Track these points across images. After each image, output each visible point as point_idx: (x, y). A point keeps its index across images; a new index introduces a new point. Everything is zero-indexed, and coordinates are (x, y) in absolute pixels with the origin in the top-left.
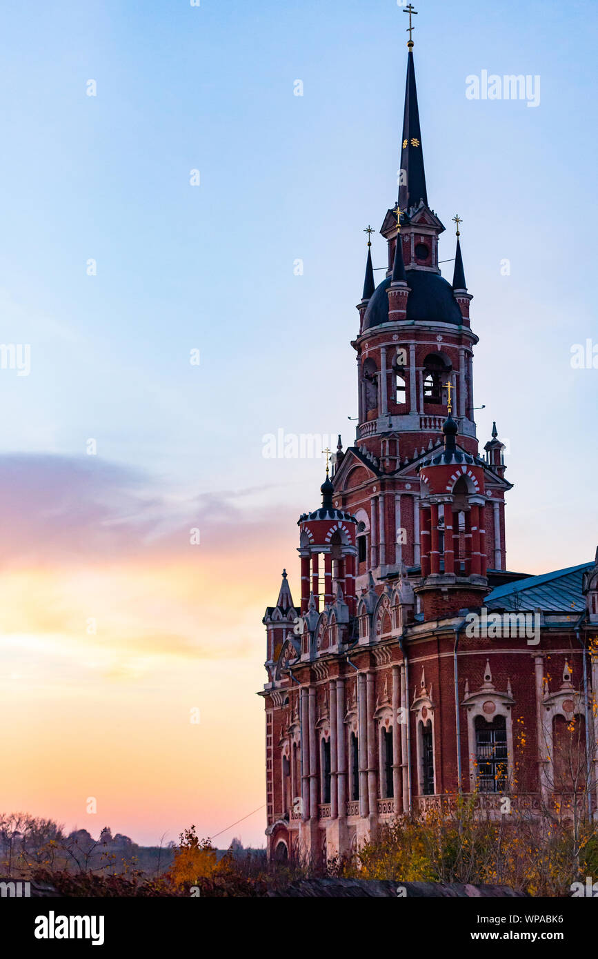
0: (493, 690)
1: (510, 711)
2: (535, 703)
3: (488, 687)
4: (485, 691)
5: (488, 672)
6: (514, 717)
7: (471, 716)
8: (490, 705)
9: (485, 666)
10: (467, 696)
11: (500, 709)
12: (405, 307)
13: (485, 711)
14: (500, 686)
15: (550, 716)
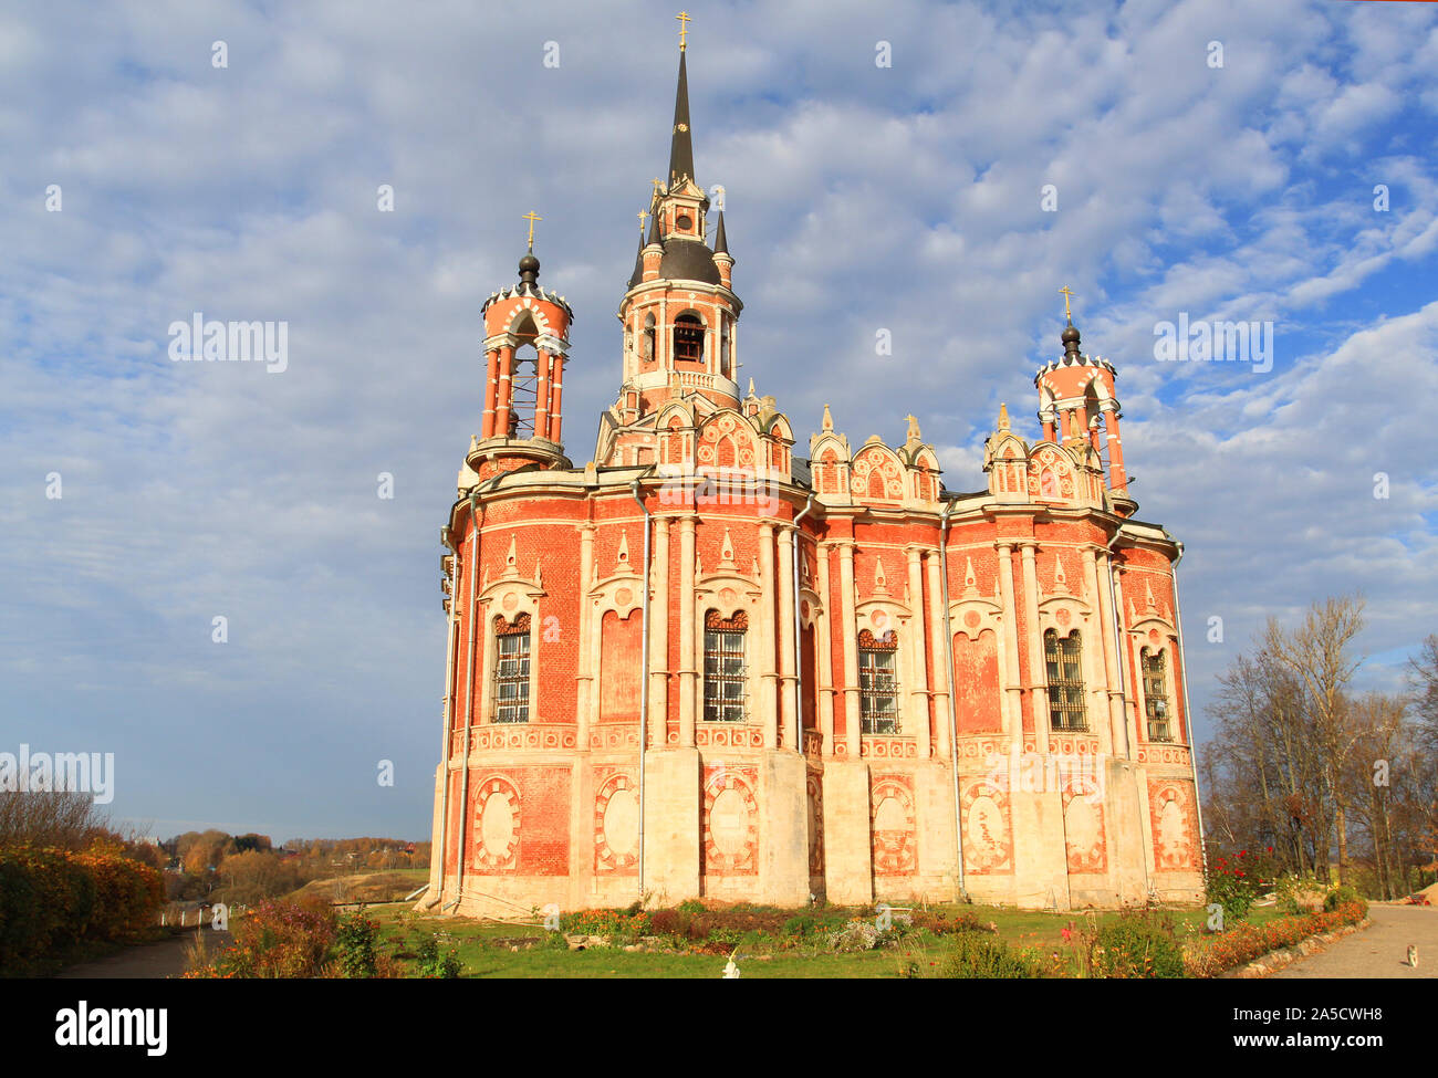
0: (516, 576)
1: (538, 605)
2: (577, 594)
3: (511, 572)
4: (507, 579)
5: (512, 552)
6: (543, 615)
7: (488, 616)
8: (510, 597)
9: (509, 545)
10: (485, 588)
11: (526, 604)
13: (505, 607)
14: (525, 570)
15: (598, 612)
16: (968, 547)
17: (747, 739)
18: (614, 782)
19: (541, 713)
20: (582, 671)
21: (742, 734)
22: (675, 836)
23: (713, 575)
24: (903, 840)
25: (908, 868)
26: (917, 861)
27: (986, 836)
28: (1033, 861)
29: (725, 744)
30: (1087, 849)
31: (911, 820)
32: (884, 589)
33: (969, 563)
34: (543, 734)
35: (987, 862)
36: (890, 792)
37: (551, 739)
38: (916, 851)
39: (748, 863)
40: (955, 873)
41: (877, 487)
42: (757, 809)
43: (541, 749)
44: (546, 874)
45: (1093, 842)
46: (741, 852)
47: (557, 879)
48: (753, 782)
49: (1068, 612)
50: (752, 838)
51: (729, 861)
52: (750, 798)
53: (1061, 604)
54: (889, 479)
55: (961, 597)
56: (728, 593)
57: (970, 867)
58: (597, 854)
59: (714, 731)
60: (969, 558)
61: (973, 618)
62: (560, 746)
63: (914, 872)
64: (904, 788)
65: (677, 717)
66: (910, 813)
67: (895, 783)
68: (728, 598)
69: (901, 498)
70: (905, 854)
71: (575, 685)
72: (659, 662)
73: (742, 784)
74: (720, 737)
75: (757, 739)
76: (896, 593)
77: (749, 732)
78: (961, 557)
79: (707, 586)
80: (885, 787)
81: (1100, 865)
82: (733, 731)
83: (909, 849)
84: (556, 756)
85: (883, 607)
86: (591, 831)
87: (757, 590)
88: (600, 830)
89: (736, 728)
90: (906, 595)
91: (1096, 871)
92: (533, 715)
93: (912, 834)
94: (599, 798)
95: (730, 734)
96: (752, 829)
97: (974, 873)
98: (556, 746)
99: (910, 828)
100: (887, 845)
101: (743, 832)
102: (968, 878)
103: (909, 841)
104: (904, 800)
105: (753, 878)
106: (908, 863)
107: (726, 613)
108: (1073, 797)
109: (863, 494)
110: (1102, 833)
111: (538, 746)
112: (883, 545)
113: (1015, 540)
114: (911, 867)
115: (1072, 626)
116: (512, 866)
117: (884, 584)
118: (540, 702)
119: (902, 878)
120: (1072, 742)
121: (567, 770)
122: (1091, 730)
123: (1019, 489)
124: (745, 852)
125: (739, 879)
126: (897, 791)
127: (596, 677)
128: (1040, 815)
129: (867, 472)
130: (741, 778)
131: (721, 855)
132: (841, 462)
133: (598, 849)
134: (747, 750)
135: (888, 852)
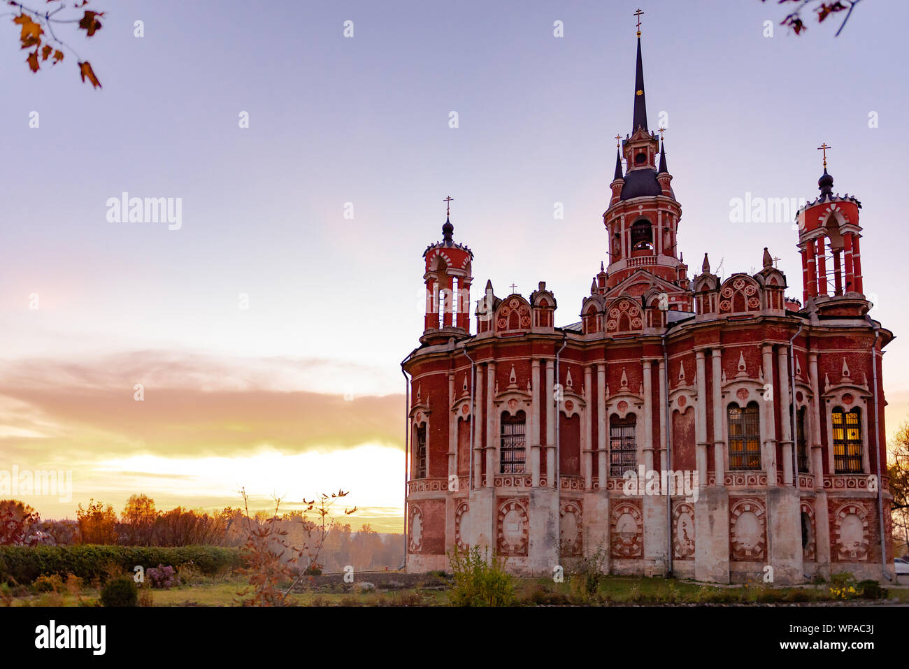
0: (421, 404)
1: (429, 418)
2: (447, 409)
4: (418, 405)
5: (419, 391)
8: (419, 415)
9: (418, 388)
12: (619, 194)
13: (417, 419)
14: (424, 400)
15: (456, 418)
16: (681, 354)
17: (522, 482)
18: (462, 507)
19: (430, 473)
20: (450, 451)
21: (520, 480)
22: (481, 535)
23: (504, 392)
24: (635, 538)
25: (636, 555)
26: (643, 550)
27: (686, 537)
28: (706, 553)
29: (510, 485)
30: (752, 546)
31: (640, 526)
32: (626, 388)
33: (682, 365)
34: (431, 484)
35: (684, 553)
36: (626, 510)
37: (435, 486)
38: (643, 544)
39: (523, 549)
40: (666, 559)
41: (624, 324)
42: (528, 520)
43: (431, 491)
44: (433, 554)
45: (757, 542)
46: (519, 543)
47: (439, 556)
48: (525, 506)
49: (747, 391)
50: (525, 536)
51: (512, 548)
52: (525, 514)
53: (742, 386)
54: (632, 318)
55: (677, 387)
56: (513, 402)
57: (677, 555)
58: (457, 542)
59: (505, 479)
60: (682, 362)
61: (682, 400)
62: (440, 489)
63: (641, 557)
64: (636, 508)
65: (485, 473)
66: (639, 522)
67: (630, 505)
68: (513, 405)
69: (640, 328)
70: (635, 547)
71: (447, 457)
72: (478, 444)
73: (520, 507)
74: (508, 482)
75: (529, 482)
76: (635, 388)
77: (523, 479)
78: (677, 362)
79: (501, 399)
80: (623, 507)
81: (761, 556)
82: (515, 478)
83: (638, 543)
84: (438, 494)
85: (626, 400)
86: (454, 532)
87: (530, 399)
88: (457, 532)
89: (516, 476)
90: (641, 390)
91: (757, 560)
92: (427, 475)
93: (640, 535)
94: (457, 516)
95: (513, 480)
96: (525, 531)
97: (678, 559)
98: (438, 489)
99: (640, 531)
100: (625, 541)
101: (520, 533)
102: (675, 562)
103: (638, 539)
104: (635, 515)
105: (525, 558)
106: (637, 552)
107: (513, 413)
108: (742, 512)
109: (615, 330)
110: (764, 535)
111: (429, 490)
112: (627, 361)
113: (705, 346)
114: (639, 554)
115: (750, 399)
116: (420, 550)
117: (627, 384)
118: (430, 468)
119: (632, 560)
120: (744, 477)
121: (443, 501)
122: (762, 468)
123: (711, 311)
124: (521, 544)
125: (517, 558)
126: (631, 509)
127: (456, 453)
128: (712, 524)
129: (618, 316)
130: (519, 504)
131: (507, 545)
132: (598, 313)
133: (457, 540)
134: (522, 488)
135: (625, 545)
